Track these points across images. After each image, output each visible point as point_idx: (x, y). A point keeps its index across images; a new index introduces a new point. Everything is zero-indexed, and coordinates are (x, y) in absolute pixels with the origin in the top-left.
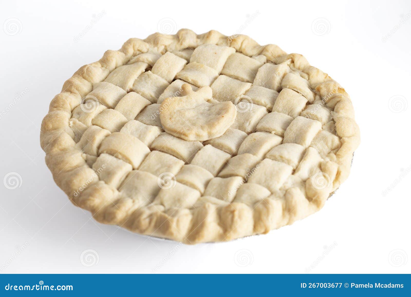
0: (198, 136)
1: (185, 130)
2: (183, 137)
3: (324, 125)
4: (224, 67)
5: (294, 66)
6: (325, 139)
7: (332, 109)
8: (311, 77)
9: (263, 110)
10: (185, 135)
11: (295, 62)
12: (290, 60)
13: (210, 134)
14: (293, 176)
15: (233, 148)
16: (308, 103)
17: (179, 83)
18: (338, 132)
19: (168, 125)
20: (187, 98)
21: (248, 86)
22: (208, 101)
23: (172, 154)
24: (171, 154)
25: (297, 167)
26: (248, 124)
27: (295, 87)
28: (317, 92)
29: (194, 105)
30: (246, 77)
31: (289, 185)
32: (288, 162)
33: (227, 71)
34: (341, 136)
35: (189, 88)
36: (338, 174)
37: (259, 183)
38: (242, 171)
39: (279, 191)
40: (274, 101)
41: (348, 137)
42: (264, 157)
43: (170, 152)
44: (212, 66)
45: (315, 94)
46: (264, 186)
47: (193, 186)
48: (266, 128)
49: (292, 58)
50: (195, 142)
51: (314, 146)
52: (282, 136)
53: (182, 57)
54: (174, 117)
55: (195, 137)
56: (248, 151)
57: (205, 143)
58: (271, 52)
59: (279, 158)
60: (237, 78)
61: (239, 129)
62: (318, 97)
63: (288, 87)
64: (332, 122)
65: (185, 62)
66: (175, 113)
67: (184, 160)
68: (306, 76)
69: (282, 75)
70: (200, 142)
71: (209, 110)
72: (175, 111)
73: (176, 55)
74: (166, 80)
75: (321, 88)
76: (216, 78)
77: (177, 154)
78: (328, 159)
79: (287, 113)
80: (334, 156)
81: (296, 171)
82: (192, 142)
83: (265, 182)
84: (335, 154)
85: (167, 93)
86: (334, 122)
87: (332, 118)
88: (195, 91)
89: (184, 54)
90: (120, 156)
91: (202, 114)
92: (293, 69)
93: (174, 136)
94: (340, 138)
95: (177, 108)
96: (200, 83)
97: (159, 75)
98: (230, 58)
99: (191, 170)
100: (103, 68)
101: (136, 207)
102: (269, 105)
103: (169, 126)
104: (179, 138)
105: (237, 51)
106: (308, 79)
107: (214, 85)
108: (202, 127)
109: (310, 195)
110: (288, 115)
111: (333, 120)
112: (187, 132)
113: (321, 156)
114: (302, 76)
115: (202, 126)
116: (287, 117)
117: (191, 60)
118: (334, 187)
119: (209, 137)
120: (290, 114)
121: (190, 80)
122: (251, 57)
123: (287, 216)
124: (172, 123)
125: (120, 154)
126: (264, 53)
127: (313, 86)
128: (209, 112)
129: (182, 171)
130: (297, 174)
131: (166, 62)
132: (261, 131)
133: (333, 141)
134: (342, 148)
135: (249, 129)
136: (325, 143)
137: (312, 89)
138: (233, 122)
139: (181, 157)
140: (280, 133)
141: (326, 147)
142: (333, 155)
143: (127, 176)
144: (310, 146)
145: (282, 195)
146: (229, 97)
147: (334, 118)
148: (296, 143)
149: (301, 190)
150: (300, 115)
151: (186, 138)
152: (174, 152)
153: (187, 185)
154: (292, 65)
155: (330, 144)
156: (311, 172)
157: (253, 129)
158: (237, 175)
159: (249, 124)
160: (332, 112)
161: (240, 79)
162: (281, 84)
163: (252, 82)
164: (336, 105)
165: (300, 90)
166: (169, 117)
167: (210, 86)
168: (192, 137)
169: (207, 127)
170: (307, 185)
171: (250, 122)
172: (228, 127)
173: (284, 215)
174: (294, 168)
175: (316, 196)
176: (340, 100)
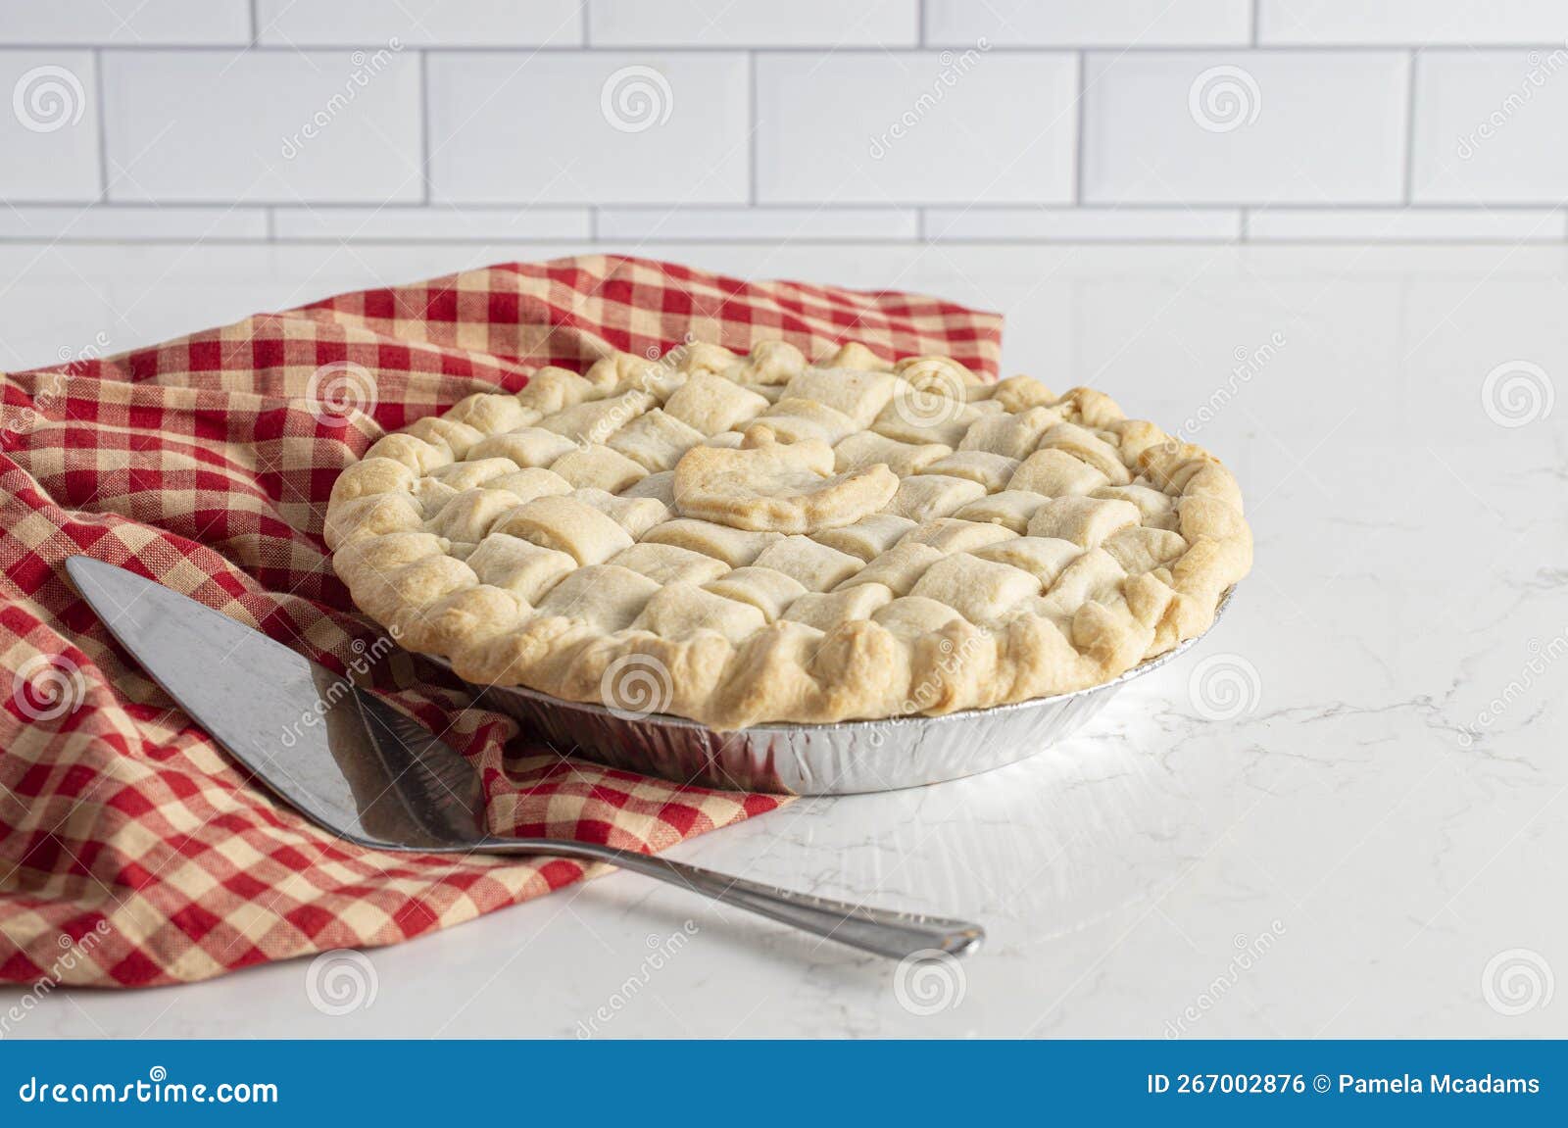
1: (740, 502)
2: (732, 517)
4: (877, 420)
5: (1080, 416)
6: (1142, 538)
7: (1178, 491)
8: (1125, 438)
9: (976, 489)
10: (739, 511)
11: (1084, 409)
12: (1070, 403)
13: (812, 517)
14: (1040, 599)
15: (877, 547)
16: (1111, 484)
18: (1184, 529)
19: (694, 496)
20: (760, 455)
21: (943, 450)
24: (694, 551)
25: (1053, 583)
26: (927, 508)
27: (1077, 449)
28: (1141, 471)
29: (778, 471)
30: (938, 436)
31: (1024, 613)
32: (1031, 568)
33: (885, 427)
34: (1193, 535)
35: (767, 435)
36: (1173, 608)
37: (935, 598)
39: (994, 620)
40: (1009, 475)
44: (841, 408)
45: (1134, 472)
46: (949, 605)
47: (742, 599)
48: (975, 513)
49: (1075, 400)
50: (767, 534)
51: (1109, 549)
52: (1023, 533)
53: (756, 394)
54: (714, 483)
55: (769, 521)
58: (1019, 393)
59: (1003, 558)
61: (901, 516)
62: (1139, 475)
63: (1056, 447)
64: (1173, 515)
66: (716, 476)
67: (731, 561)
68: (1114, 440)
69: (1039, 429)
71: (815, 483)
72: (721, 473)
74: (704, 433)
75: (1151, 454)
76: (849, 437)
77: (713, 550)
78: (1147, 578)
80: (1168, 575)
81: (1051, 591)
82: (759, 534)
83: (956, 596)
84: (1171, 569)
85: (703, 451)
86: (1179, 516)
87: (1172, 508)
88: (783, 443)
89: (764, 388)
90: (545, 539)
91: (798, 486)
92: (1077, 422)
93: (708, 521)
95: (726, 469)
96: (799, 436)
97: (684, 421)
100: (525, 408)
101: (579, 635)
102: (995, 482)
103: (697, 497)
104: (721, 523)
106: (1117, 444)
107: (842, 447)
109: (1083, 638)
111: (1175, 512)
112: (746, 507)
113: (1127, 569)
114: (1101, 437)
117: (783, 399)
119: (809, 524)
123: (1010, 668)
124: (705, 494)
125: (547, 531)
126: (998, 395)
127: (1130, 458)
129: (721, 578)
130: (1052, 598)
131: (706, 389)
133: (1165, 544)
134: (1191, 553)
135: (929, 518)
136: (1144, 544)
137: (1127, 462)
139: (725, 556)
140: (1016, 523)
141: (1146, 555)
142: (1162, 572)
143: (561, 581)
145: (999, 627)
147: (1178, 508)
148: (1060, 537)
149: (1058, 627)
151: (742, 520)
152: (705, 546)
153: (729, 598)
154: (1074, 414)
155: (1157, 548)
156: (1094, 598)
158: (877, 582)
159: (932, 508)
160: (1174, 497)
162: (1036, 442)
163: (954, 446)
164: (1187, 482)
165: (1089, 453)
166: (700, 483)
167: (832, 447)
168: (757, 520)
169: (806, 498)
171: (936, 505)
172: (870, 509)
173: (1000, 669)
174: (1047, 583)
175: (1101, 638)
176: (1202, 468)
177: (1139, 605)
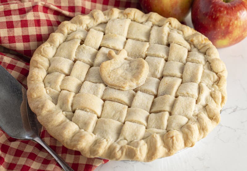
0: (130, 86)
1: (121, 84)
2: (121, 89)
3: (204, 66)
4: (128, 33)
5: (171, 26)
6: (208, 76)
7: (205, 54)
8: (184, 33)
9: (163, 61)
11: (172, 24)
12: (168, 23)
13: (137, 84)
14: (197, 105)
15: (155, 92)
16: (189, 51)
17: (103, 50)
18: (214, 69)
19: (110, 82)
20: (114, 60)
21: (147, 45)
22: (125, 59)
23: (118, 101)
27: (178, 42)
28: (191, 43)
29: (120, 65)
30: (144, 39)
31: (197, 112)
32: (192, 96)
33: (131, 36)
34: (217, 72)
35: (113, 53)
36: (223, 98)
37: (180, 114)
38: (168, 108)
39: (193, 117)
40: (168, 53)
41: (222, 72)
42: (176, 95)
43: (116, 100)
44: (120, 34)
45: (190, 44)
46: (183, 116)
47: (140, 123)
48: (170, 74)
51: (203, 82)
52: (182, 78)
53: (99, 30)
54: (111, 75)
55: (129, 88)
56: (165, 93)
57: (136, 91)
58: (155, 19)
59: (186, 95)
60: (138, 40)
61: (152, 76)
62: (192, 46)
63: (173, 42)
64: (208, 63)
65: (103, 33)
66: (111, 73)
67: (126, 104)
68: (181, 33)
69: (167, 34)
70: (132, 90)
71: (130, 66)
72: (111, 71)
73: (96, 29)
74: (95, 48)
75: (194, 40)
76: (125, 43)
77: (122, 101)
78: (213, 89)
79: (178, 61)
80: (217, 87)
81: (198, 101)
82: (128, 91)
83: (183, 112)
84: (217, 85)
85: (99, 58)
86: (210, 63)
87: (207, 60)
88: (117, 54)
89: (100, 28)
90: (88, 110)
91: (127, 70)
92: (172, 28)
93: (115, 89)
94: (217, 74)
95: (111, 69)
96: (117, 48)
97: (90, 46)
98: (130, 26)
99: (134, 112)
100: (52, 46)
101: (109, 144)
102: (166, 57)
104: (119, 90)
105: (132, 20)
106: (182, 34)
107: (126, 47)
108: (132, 80)
109: (211, 116)
112: (124, 86)
113: (209, 88)
114: (178, 33)
115: (131, 80)
116: (180, 64)
117: (106, 32)
118: (221, 107)
119: (137, 86)
120: (180, 61)
121: (111, 47)
122: (142, 23)
123: (202, 133)
124: (111, 80)
125: (88, 108)
126: (150, 20)
127: (187, 39)
128: (130, 68)
129: (129, 113)
130: (199, 103)
131: (92, 37)
132: (167, 76)
133: (214, 77)
134: (221, 80)
135: (159, 75)
136: (209, 79)
137: (187, 41)
138: (148, 72)
140: (180, 76)
141: (210, 82)
142: (215, 86)
143: (96, 123)
144: (200, 83)
145: (196, 120)
146: (138, 54)
148: (191, 82)
149: (204, 113)
150: (187, 61)
151: (124, 89)
152: (119, 100)
153: (136, 123)
154: (170, 26)
155: (212, 79)
156: (207, 100)
157: (161, 75)
158: (164, 111)
159: (158, 72)
160: (205, 56)
161: (140, 40)
162: (168, 40)
163: (148, 41)
164: (207, 50)
165: (182, 43)
166: (108, 76)
167: (124, 48)
168: (127, 88)
169: (135, 79)
170: (208, 110)
171: (158, 71)
172: (147, 77)
173: (200, 133)
174: (197, 99)
175: (215, 116)
176: (209, 48)
177: (217, 101)
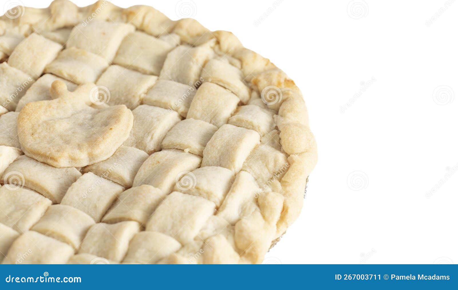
0: (73, 159)
1: (53, 152)
2: (50, 161)
3: (263, 136)
4: (117, 54)
5: (220, 49)
6: (263, 158)
7: (276, 111)
8: (244, 64)
9: (172, 117)
10: (52, 158)
11: (222, 43)
12: (214, 40)
13: (91, 156)
14: (215, 217)
15: (127, 177)
16: (241, 104)
17: (48, 80)
18: (284, 147)
19: (29, 144)
20: (59, 102)
21: (152, 80)
22: (92, 105)
23: (34, 188)
24: (32, 189)
25: (221, 203)
26: (149, 138)
27: (221, 81)
28: (254, 87)
29: (70, 112)
30: (148, 67)
31: (209, 232)
32: (208, 196)
33: (122, 59)
34: (289, 152)
35: (63, 86)
36: (284, 210)
37: (163, 231)
38: (138, 214)
39: (193, 242)
40: (189, 102)
41: (300, 154)
42: (173, 189)
43: (30, 186)
44: (97, 52)
45: (251, 90)
46: (171, 235)
47: (63, 239)
48: (175, 144)
50: (69, 169)
51: (248, 170)
52: (201, 156)
53: (54, 40)
54: (38, 131)
55: (69, 162)
56: (147, 182)
57: (84, 170)
58: (187, 29)
59: (194, 191)
60: (136, 69)
61: (137, 147)
62: (255, 94)
63: (210, 80)
64: (275, 131)
65: (59, 47)
66: (39, 125)
67: (50, 197)
68: (238, 63)
69: (201, 61)
70: (77, 168)
71: (92, 119)
72: (40, 122)
73: (47, 37)
74: (30, 75)
75: (259, 81)
76: (104, 71)
77: (42, 188)
78: (269, 189)
79: (209, 120)
80: (279, 184)
81: (220, 209)
82: (64, 170)
83: (172, 228)
84: (280, 180)
85: (30, 94)
86: (279, 132)
87: (275, 125)
88: (72, 90)
89: (58, 36)
91: (81, 125)
92: (219, 53)
93: (37, 161)
94: (287, 155)
95: (44, 118)
96: (79, 78)
97: (19, 69)
98: (126, 41)
99: (60, 214)
102: (182, 109)
103: (30, 146)
104: (44, 163)
105: (137, 29)
106: (240, 67)
107: (101, 80)
108: (79, 147)
109: (241, 245)
110: (210, 122)
111: (277, 128)
112: (56, 155)
113: (259, 185)
114: (231, 64)
115: (79, 145)
116: (208, 126)
117: (68, 44)
118: (278, 231)
119: (90, 160)
120: (213, 121)
121: (65, 75)
122: (157, 37)
124: (34, 140)
126: (176, 31)
127: (248, 77)
128: (91, 122)
129: (47, 215)
130: (222, 214)
131: (29, 49)
132: (169, 148)
133: (276, 161)
134: (290, 170)
135: (151, 145)
136: (265, 164)
137: (246, 82)
138: (128, 136)
139: (48, 193)
140: (197, 152)
141: (266, 171)
142: (276, 182)
144: (241, 170)
145: (197, 247)
146: (123, 98)
147: (278, 125)
148: (220, 165)
149: (227, 238)
150: (228, 122)
151: (55, 164)
152: (36, 185)
153: (53, 237)
154: (217, 48)
155: (271, 165)
156: (243, 210)
157: (158, 145)
158: (130, 220)
159: (152, 138)
160: (275, 116)
161: (140, 70)
162: (200, 76)
163: (158, 74)
164: (281, 104)
165: (228, 84)
166: (31, 131)
167: (96, 82)
168: (63, 162)
169: (87, 145)
170: (237, 231)
171: (153, 135)
172: (120, 144)
174: (218, 204)
175: (251, 248)
176: (287, 98)
177: (267, 214)
